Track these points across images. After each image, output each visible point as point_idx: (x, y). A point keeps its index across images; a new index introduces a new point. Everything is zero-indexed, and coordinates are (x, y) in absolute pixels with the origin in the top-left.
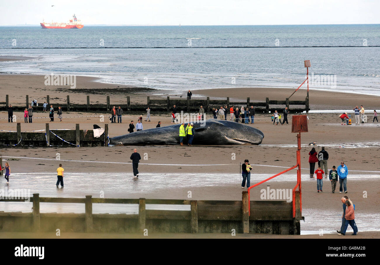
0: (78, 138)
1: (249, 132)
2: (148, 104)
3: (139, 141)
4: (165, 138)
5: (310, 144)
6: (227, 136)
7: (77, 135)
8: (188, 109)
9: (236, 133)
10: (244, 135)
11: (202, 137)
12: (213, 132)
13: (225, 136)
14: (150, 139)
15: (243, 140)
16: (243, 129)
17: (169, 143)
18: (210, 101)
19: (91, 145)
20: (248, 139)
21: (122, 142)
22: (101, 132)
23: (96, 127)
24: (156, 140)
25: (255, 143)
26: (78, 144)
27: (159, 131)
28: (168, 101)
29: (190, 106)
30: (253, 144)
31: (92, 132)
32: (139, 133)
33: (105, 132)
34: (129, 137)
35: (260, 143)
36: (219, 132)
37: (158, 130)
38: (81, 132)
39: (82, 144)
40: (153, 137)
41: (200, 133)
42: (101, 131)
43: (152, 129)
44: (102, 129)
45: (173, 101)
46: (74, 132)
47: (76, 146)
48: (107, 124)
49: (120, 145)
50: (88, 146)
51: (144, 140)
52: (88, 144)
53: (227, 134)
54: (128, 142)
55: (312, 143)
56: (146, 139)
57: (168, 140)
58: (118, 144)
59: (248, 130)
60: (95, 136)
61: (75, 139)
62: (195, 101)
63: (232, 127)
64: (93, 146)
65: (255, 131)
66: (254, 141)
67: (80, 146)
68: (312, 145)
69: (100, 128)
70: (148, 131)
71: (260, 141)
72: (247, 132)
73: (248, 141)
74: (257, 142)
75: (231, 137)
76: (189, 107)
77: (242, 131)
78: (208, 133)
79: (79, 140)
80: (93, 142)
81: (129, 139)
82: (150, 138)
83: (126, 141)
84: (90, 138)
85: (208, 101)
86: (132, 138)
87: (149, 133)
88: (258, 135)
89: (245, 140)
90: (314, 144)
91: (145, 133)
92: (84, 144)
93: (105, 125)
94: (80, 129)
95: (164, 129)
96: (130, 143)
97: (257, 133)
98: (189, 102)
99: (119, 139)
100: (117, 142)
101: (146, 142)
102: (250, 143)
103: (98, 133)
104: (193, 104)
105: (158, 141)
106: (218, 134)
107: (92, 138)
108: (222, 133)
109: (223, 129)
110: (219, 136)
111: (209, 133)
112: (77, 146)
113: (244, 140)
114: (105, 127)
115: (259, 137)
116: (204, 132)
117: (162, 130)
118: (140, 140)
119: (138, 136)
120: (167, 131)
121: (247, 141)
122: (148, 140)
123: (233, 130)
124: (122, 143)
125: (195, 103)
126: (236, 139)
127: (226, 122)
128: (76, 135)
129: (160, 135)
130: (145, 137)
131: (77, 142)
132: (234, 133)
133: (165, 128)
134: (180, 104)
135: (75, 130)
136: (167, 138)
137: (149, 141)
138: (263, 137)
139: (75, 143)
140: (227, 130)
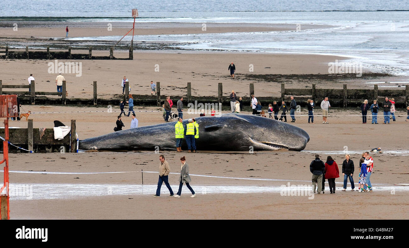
0: (31, 141)
1: (286, 131)
2: (282, 96)
3: (121, 145)
4: (159, 141)
5: (373, 151)
6: (252, 138)
7: (29, 137)
8: (345, 103)
9: (267, 133)
10: (278, 136)
11: (215, 139)
12: (231, 131)
13: (250, 138)
14: (138, 142)
15: (276, 144)
16: (277, 127)
17: (165, 148)
18: (379, 91)
19: (51, 150)
20: (284, 143)
21: (97, 146)
22: (66, 131)
23: (58, 124)
24: (146, 144)
25: (294, 148)
26: (31, 148)
27: (152, 131)
28: (313, 91)
29: (348, 98)
30: (291, 149)
31: (52, 131)
32: (122, 133)
33: (71, 131)
34: (107, 139)
35: (303, 148)
36: (240, 132)
37: (150, 129)
38: (36, 131)
39: (37, 149)
40: (143, 139)
41: (212, 134)
42: (66, 129)
43: (142, 128)
44: (66, 127)
45: (321, 92)
46: (26, 131)
47: (28, 152)
48: (74, 119)
49: (93, 150)
50: (46, 152)
51: (129, 143)
52: (47, 149)
53: (252, 134)
54: (105, 147)
55: (376, 149)
56: (132, 141)
57: (164, 143)
58: (90, 149)
59: (285, 130)
60: (56, 138)
61: (27, 141)
62: (356, 91)
63: (261, 125)
64: (53, 151)
65: (295, 130)
66: (292, 145)
67: (33, 152)
68: (375, 151)
69: (65, 126)
70: (136, 131)
71: (303, 145)
72: (283, 132)
73: (284, 145)
74: (298, 147)
75: (258, 140)
76: (346, 101)
77: (275, 131)
78: (224, 133)
79: (32, 144)
80: (53, 145)
81: (108, 141)
82: (138, 140)
83: (102, 144)
84: (49, 140)
85: (375, 91)
86: (111, 140)
87: (136, 134)
88: (300, 137)
89: (280, 144)
90: (378, 150)
91: (130, 134)
92: (40, 148)
93: (72, 121)
94: (34, 127)
95: (159, 127)
96: (108, 147)
97: (299, 134)
98: (346, 93)
99: (92, 141)
100: (89, 146)
101: (132, 146)
102: (287, 148)
103: (60, 133)
104: (352, 95)
105: (150, 144)
106: (239, 135)
107: (52, 140)
108: (245, 133)
109: (247, 128)
110: (241, 137)
111: (226, 133)
112: (30, 152)
113: (278, 144)
114: (72, 124)
115: (301, 140)
116: (218, 132)
117: (156, 129)
118: (123, 144)
119: (121, 138)
120: (164, 130)
121: (282, 146)
122: (135, 143)
123: (262, 130)
124: (96, 148)
125: (356, 94)
126: (267, 142)
127: (252, 118)
128: (27, 136)
129: (152, 137)
130: (131, 139)
131: (29, 146)
132: (263, 133)
133: (161, 127)
134: (332, 95)
135: (27, 127)
136: (163, 141)
137: (136, 145)
138: (309, 140)
139: (26, 147)
140: (253, 128)
